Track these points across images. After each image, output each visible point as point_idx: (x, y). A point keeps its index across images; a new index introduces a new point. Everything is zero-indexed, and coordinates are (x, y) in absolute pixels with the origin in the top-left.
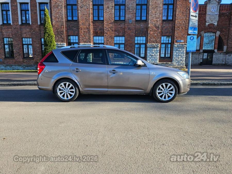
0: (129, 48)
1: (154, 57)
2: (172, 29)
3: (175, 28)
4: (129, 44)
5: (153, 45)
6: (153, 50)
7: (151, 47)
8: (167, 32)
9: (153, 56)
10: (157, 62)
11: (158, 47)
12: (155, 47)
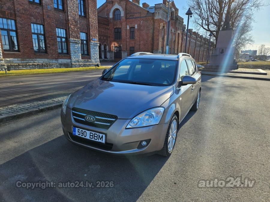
0: (52, 41)
1: (77, 54)
2: (87, 26)
3: (89, 26)
4: (51, 36)
5: (75, 40)
6: (76, 46)
7: (73, 43)
8: (83, 29)
9: (76, 52)
10: (80, 59)
11: (80, 43)
12: (77, 43)
